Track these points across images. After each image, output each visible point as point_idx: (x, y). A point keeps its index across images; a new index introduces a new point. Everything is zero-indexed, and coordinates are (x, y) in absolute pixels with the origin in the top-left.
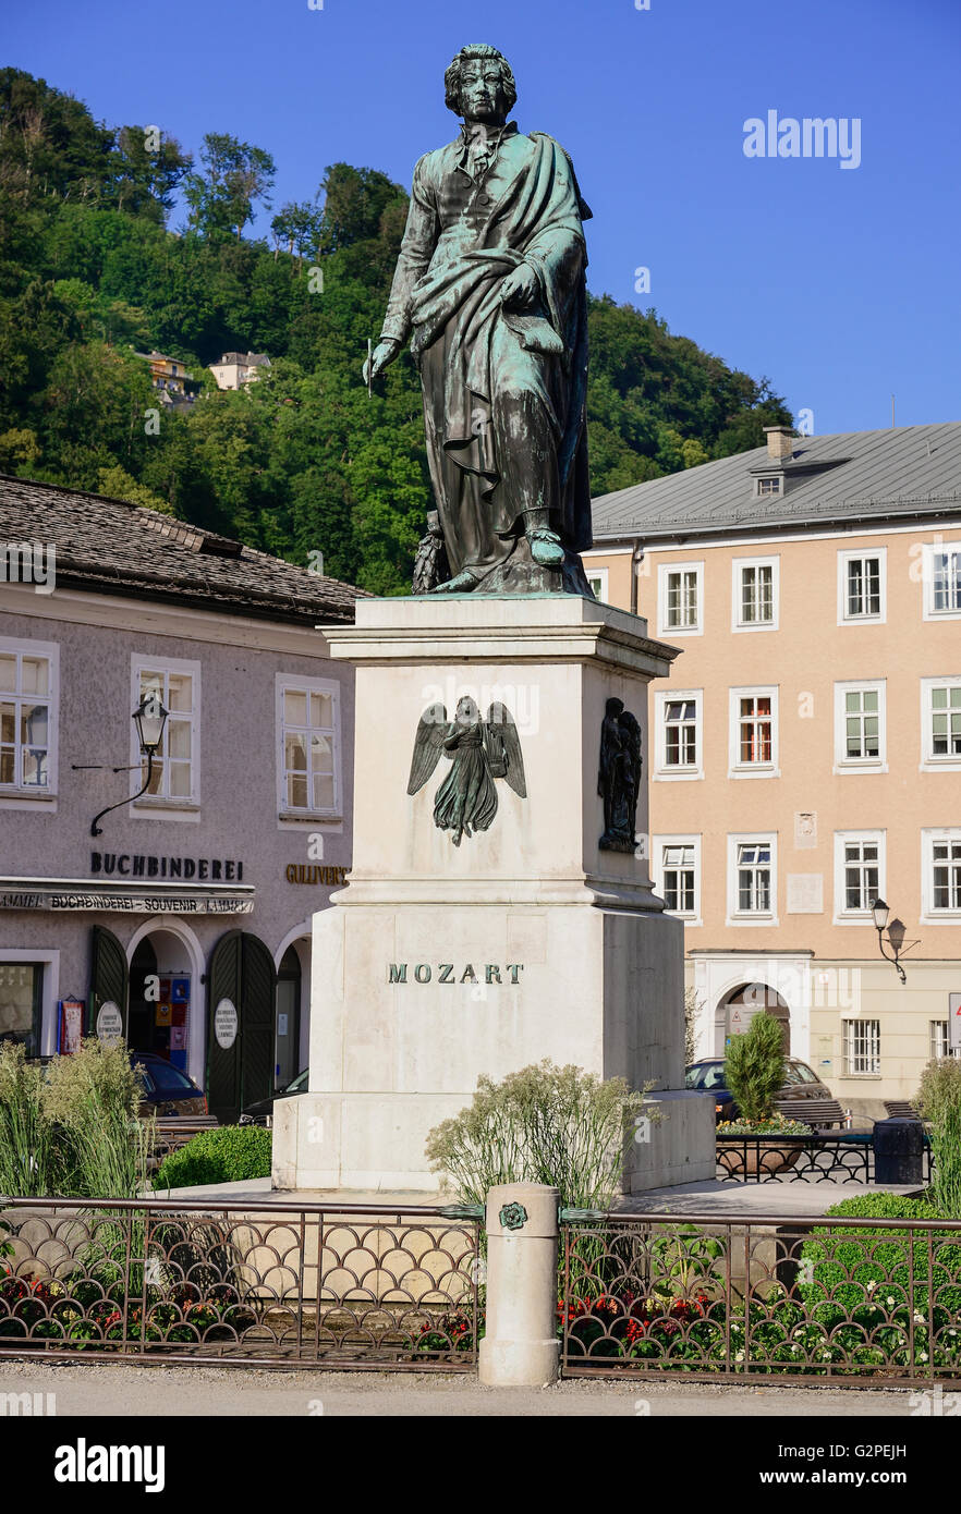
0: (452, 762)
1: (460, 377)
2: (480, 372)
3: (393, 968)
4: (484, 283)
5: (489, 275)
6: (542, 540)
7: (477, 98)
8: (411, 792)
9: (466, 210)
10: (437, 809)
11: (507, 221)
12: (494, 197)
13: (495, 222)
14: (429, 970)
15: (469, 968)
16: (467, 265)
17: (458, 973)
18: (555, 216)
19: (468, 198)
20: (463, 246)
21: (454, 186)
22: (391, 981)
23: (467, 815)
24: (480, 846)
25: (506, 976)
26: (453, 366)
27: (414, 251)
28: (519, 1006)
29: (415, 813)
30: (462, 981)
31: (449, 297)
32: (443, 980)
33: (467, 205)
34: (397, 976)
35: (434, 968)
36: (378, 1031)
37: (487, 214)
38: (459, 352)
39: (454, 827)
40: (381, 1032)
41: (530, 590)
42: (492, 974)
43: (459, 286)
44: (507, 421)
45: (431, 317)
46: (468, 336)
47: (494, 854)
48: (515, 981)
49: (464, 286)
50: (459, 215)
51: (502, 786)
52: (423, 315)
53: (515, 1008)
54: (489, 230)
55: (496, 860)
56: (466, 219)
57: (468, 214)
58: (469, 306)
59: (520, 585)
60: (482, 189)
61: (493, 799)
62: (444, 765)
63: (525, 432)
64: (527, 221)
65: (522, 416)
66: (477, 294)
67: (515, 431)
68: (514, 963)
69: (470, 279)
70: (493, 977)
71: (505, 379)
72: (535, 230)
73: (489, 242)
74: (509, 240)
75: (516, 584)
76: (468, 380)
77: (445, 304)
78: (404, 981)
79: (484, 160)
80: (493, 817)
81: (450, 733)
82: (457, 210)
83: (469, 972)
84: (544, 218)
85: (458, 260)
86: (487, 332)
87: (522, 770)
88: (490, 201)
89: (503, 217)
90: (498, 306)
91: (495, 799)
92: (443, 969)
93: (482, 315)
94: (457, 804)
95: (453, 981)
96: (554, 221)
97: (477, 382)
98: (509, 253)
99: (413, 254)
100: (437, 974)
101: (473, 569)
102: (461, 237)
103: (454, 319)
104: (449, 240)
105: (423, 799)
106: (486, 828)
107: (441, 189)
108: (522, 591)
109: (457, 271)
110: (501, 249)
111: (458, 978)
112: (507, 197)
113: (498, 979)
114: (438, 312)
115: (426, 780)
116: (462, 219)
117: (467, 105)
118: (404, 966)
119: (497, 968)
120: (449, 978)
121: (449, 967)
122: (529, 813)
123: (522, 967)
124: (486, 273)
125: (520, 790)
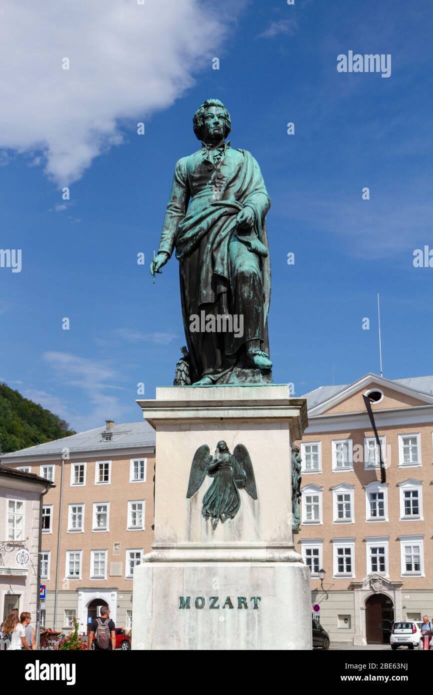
0: (213, 479)
1: (210, 268)
2: (223, 264)
3: (181, 598)
4: (223, 218)
5: (225, 214)
6: (259, 355)
7: (213, 126)
8: (189, 496)
9: (210, 182)
10: (205, 506)
11: (233, 187)
12: (225, 175)
13: (227, 187)
14: (203, 600)
15: (228, 599)
16: (214, 208)
17: (222, 601)
18: (257, 187)
19: (211, 175)
20: (209, 200)
21: (203, 170)
22: (180, 608)
23: (223, 509)
24: (230, 527)
25: (251, 604)
26: (206, 262)
27: (176, 207)
28: (259, 621)
29: (191, 509)
30: (224, 607)
31: (204, 225)
32: (212, 607)
33: (210, 179)
34: (184, 604)
35: (206, 599)
36: (173, 636)
37: (222, 184)
38: (209, 254)
39: (215, 517)
40: (175, 637)
41: (255, 382)
42: (242, 602)
43: (209, 219)
44: (241, 289)
45: (193, 236)
46: (215, 246)
47: (239, 532)
48: (256, 607)
49: (212, 220)
50: (206, 184)
51: (243, 493)
52: (189, 235)
53: (257, 623)
54: (225, 191)
55: (240, 535)
56: (210, 186)
57: (212, 184)
58: (216, 230)
59: (249, 379)
60: (219, 171)
61: (237, 500)
62: (208, 481)
63: (251, 295)
64: (244, 188)
65: (250, 286)
66: (220, 223)
67: (246, 294)
68: (256, 596)
69: (216, 215)
70: (243, 605)
71: (240, 266)
72: (247, 193)
73: (224, 197)
74: (235, 197)
75: (246, 379)
76: (216, 269)
77: (201, 229)
78: (188, 607)
79: (219, 157)
80: (238, 509)
81: (213, 462)
82: (204, 182)
84: (251, 188)
85: (208, 206)
86: (227, 243)
87: (255, 483)
88: (224, 177)
89: (231, 185)
90: (233, 229)
91: (239, 500)
92: (212, 600)
93: (223, 234)
94: (217, 503)
95: (218, 607)
96: (256, 190)
97: (221, 269)
98: (236, 203)
99: (175, 209)
100: (208, 603)
101: (211, 376)
102: (207, 195)
103: (206, 237)
104: (200, 197)
105: (196, 500)
106: (232, 517)
107: (194, 173)
108: (251, 381)
109: (208, 211)
110: (231, 200)
111: (221, 606)
112: (234, 174)
113: (246, 607)
114: (197, 233)
115: (198, 489)
116: (208, 186)
117: (208, 130)
118: (189, 598)
119: (245, 599)
120: (216, 605)
121: (216, 599)
122: (259, 508)
123: (259, 598)
124: (224, 213)
125: (253, 495)
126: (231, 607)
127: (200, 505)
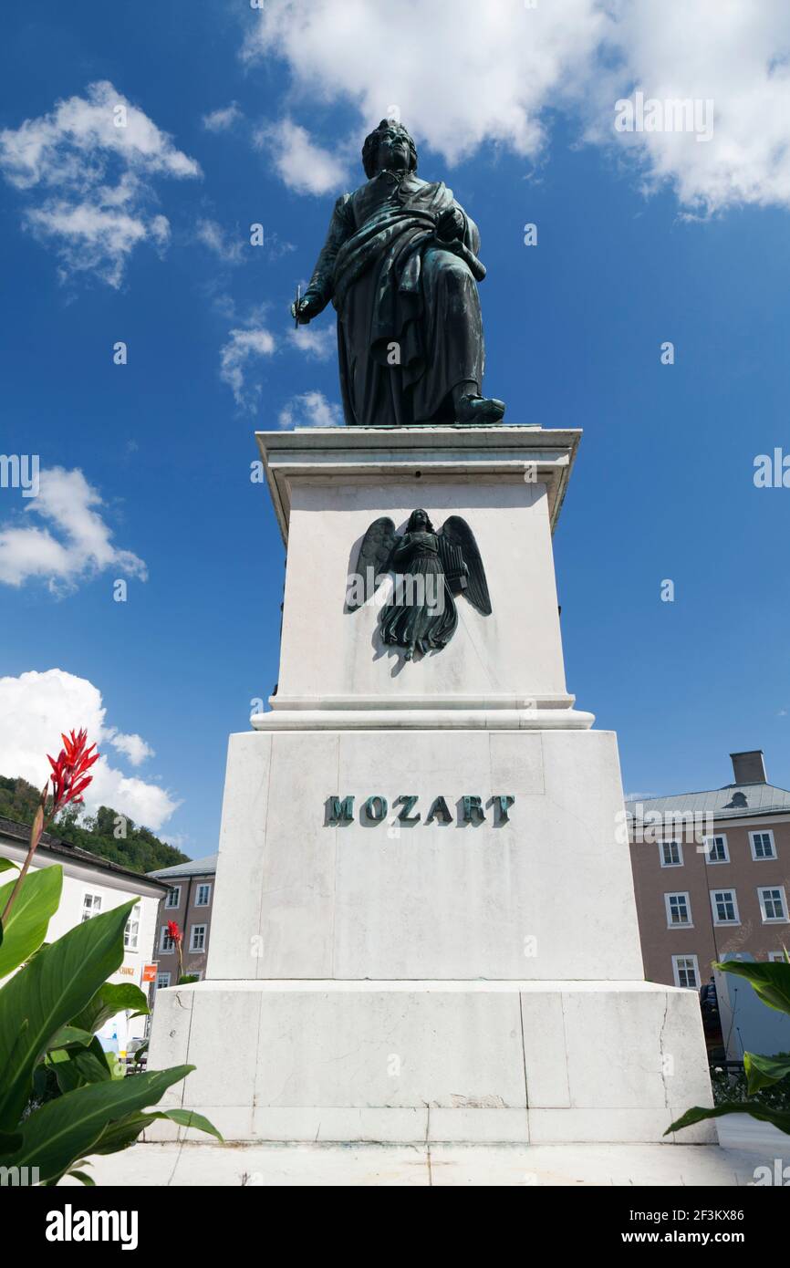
2: (413, 278)
3: (334, 800)
4: (413, 229)
5: (416, 224)
8: (351, 608)
10: (385, 625)
14: (382, 803)
16: (397, 217)
17: (422, 808)
19: (391, 190)
23: (421, 632)
25: (489, 814)
29: (357, 630)
30: (430, 819)
31: (382, 237)
32: (401, 818)
33: (390, 195)
34: (338, 813)
35: (389, 802)
36: (312, 888)
37: (409, 197)
39: (407, 645)
40: (316, 890)
42: (471, 811)
45: (364, 251)
46: (400, 259)
47: (455, 675)
48: (502, 818)
49: (395, 229)
52: (356, 253)
55: (459, 681)
56: (390, 202)
57: (392, 199)
58: (400, 241)
61: (451, 614)
64: (443, 206)
66: (407, 234)
68: (501, 795)
69: (401, 224)
70: (473, 815)
76: (402, 286)
77: (379, 241)
78: (348, 822)
80: (452, 633)
81: (400, 544)
82: (380, 201)
83: (440, 809)
86: (418, 254)
87: (485, 585)
91: (454, 614)
92: (403, 803)
93: (413, 245)
94: (411, 617)
95: (418, 818)
97: (410, 284)
100: (393, 811)
103: (384, 253)
105: (367, 616)
106: (442, 647)
109: (387, 221)
111: (424, 818)
113: (481, 819)
114: (370, 246)
116: (386, 204)
118: (349, 800)
119: (478, 800)
120: (412, 815)
121: (408, 801)
122: (496, 630)
123: (510, 800)
124: (412, 222)
125: (484, 606)
126: (447, 819)
127: (374, 624)
